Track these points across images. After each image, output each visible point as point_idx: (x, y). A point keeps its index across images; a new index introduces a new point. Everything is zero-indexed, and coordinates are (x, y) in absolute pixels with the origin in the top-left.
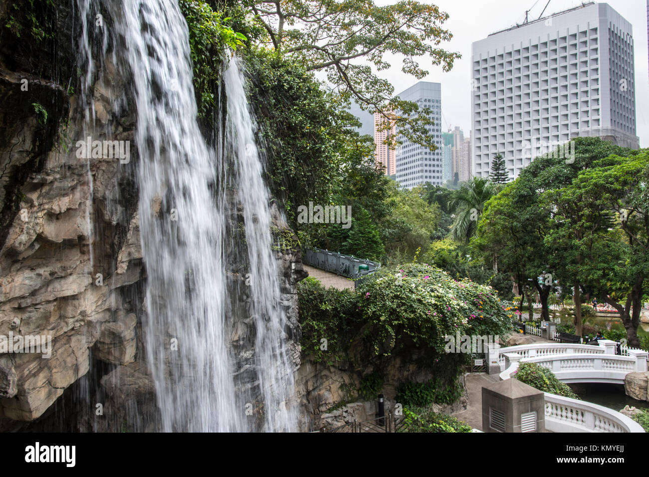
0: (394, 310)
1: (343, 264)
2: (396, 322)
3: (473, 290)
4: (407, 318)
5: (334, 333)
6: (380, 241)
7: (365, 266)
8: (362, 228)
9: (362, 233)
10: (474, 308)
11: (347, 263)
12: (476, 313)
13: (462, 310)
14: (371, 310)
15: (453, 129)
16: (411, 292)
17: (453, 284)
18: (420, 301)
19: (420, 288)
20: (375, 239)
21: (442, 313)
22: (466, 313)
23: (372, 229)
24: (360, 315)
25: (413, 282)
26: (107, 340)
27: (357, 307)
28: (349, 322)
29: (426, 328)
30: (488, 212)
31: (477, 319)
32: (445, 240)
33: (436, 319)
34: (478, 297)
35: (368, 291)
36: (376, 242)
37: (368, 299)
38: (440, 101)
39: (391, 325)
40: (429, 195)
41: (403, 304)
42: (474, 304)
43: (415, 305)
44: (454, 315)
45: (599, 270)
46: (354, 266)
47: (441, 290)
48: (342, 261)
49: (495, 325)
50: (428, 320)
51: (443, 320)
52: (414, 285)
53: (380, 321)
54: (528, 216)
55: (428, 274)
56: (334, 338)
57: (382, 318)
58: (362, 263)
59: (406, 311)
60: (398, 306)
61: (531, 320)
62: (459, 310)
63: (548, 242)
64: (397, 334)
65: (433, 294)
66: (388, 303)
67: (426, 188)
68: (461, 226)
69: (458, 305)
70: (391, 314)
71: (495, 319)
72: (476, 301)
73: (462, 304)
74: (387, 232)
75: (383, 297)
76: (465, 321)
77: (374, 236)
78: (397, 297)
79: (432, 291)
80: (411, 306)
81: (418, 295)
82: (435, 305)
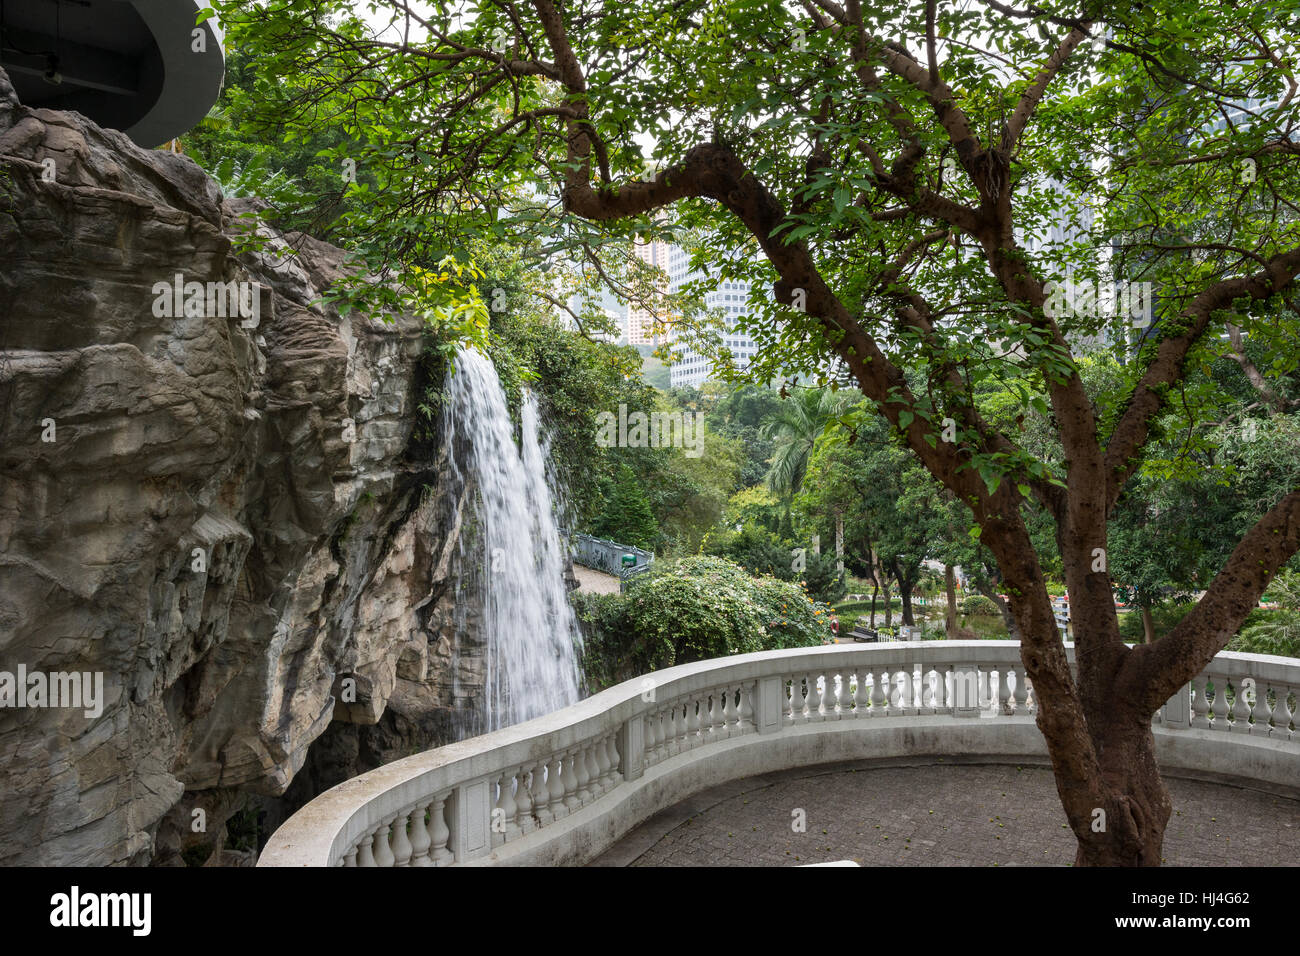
0: (675, 620)
1: (597, 552)
2: (677, 635)
3: (776, 591)
4: (690, 629)
5: (597, 651)
6: (650, 513)
7: (631, 556)
8: (623, 496)
9: (625, 504)
10: (775, 614)
11: (603, 551)
12: (778, 619)
13: (760, 617)
14: (647, 618)
16: (696, 596)
17: (750, 582)
18: (706, 608)
19: (706, 591)
20: (643, 512)
21: (734, 621)
22: (765, 620)
23: (639, 496)
24: (631, 627)
25: (698, 582)
26: (408, 658)
27: (627, 617)
28: (616, 636)
29: (715, 640)
30: (819, 457)
31: (780, 627)
32: (759, 488)
33: (726, 629)
34: (781, 599)
35: (641, 596)
36: (643, 516)
37: (641, 607)
39: (671, 638)
40: (732, 398)
41: (686, 612)
42: (776, 608)
43: (702, 612)
44: (748, 623)
45: (971, 548)
46: (614, 556)
47: (732, 593)
48: (595, 547)
49: (801, 634)
50: (716, 631)
51: (735, 630)
52: (699, 588)
53: (657, 633)
55: (718, 571)
56: (598, 658)
57: (660, 630)
58: (627, 551)
59: (689, 621)
60: (680, 615)
61: (888, 624)
62: (756, 617)
63: (902, 506)
64: (678, 649)
65: (722, 598)
66: (667, 611)
68: (782, 470)
69: (754, 610)
70: (671, 624)
71: (801, 626)
72: (779, 604)
73: (759, 610)
74: (661, 495)
75: (660, 603)
76: (762, 630)
77: (642, 507)
78: (677, 603)
79: (722, 594)
80: (696, 614)
81: (703, 599)
82: (726, 612)
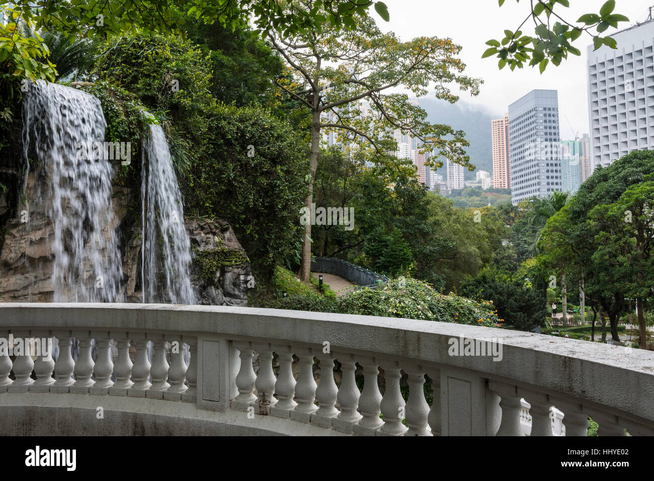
15: (581, 137)
38: (557, 108)
42: (452, 315)
52: (384, 297)
54: (578, 233)
58: (380, 278)
65: (398, 305)
67: (532, 202)
72: (454, 313)
73: (430, 315)
